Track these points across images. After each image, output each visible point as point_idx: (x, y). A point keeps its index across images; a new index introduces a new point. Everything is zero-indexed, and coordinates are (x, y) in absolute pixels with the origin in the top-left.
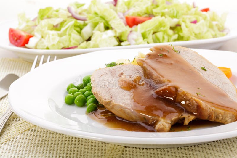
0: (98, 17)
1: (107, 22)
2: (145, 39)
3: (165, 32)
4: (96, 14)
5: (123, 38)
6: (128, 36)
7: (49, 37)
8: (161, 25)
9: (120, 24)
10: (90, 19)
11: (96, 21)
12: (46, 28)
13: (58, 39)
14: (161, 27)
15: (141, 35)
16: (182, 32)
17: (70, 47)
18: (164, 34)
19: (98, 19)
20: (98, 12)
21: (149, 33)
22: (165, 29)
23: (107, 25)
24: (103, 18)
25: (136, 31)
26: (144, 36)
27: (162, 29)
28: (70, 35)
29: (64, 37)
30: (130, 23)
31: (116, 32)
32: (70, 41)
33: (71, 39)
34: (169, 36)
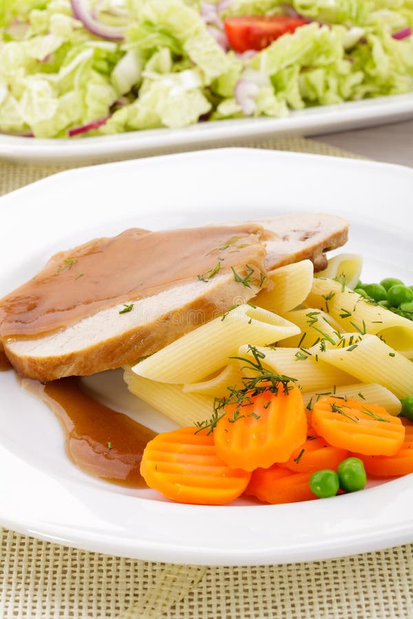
0: (153, 32)
1: (178, 43)
2: (281, 94)
3: (330, 68)
4: (149, 24)
5: (222, 91)
6: (235, 88)
7: (30, 99)
8: (319, 49)
9: (214, 52)
10: (135, 39)
11: (150, 46)
12: (22, 71)
13: (53, 105)
14: (319, 55)
15: (268, 81)
16: (374, 66)
17: (86, 123)
18: (328, 73)
19: (153, 39)
20: (153, 18)
21: (290, 75)
22: (332, 59)
23: (178, 52)
24: (167, 33)
25: (256, 68)
26: (277, 84)
27: (322, 60)
28: (83, 87)
29: (70, 96)
30: (238, 41)
31: (202, 73)
32: (86, 107)
33: (89, 101)
34: (341, 77)
